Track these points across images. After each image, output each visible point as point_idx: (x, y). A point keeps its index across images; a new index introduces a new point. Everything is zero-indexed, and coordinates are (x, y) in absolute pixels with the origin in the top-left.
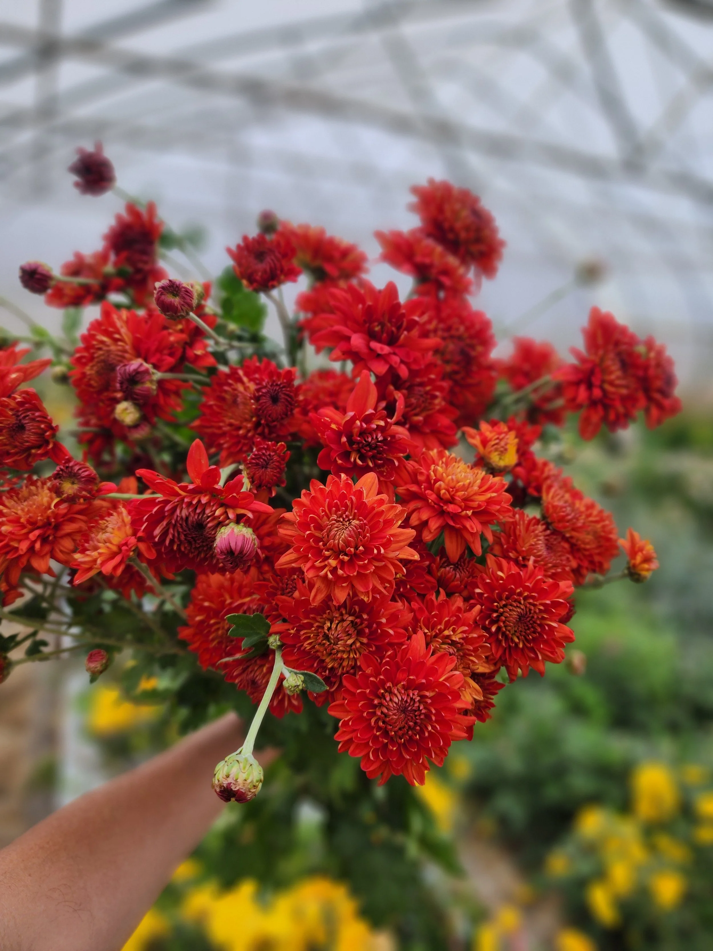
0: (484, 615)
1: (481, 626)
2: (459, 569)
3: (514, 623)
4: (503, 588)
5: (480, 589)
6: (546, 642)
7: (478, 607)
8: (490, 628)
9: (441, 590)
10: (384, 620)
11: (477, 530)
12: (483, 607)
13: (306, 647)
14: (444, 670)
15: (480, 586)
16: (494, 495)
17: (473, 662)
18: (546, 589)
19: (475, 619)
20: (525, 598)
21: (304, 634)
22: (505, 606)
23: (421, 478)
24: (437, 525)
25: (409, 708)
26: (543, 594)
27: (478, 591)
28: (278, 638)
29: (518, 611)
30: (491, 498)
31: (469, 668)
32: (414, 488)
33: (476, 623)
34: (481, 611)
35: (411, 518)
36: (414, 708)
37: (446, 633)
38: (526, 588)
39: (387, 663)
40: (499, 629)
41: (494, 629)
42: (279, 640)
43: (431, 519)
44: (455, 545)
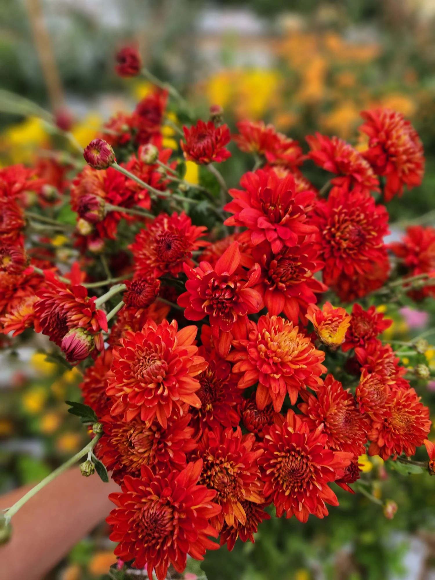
0: (265, 458)
1: (258, 466)
2: (261, 415)
3: (286, 473)
4: (288, 442)
5: (270, 436)
7: (262, 451)
8: (266, 471)
9: (239, 428)
10: (169, 444)
11: (279, 391)
12: (266, 452)
13: (113, 442)
14: (203, 500)
15: (271, 434)
16: (305, 367)
17: (242, 494)
18: (321, 455)
19: (256, 459)
20: (302, 457)
21: (114, 432)
22: (283, 457)
23: (251, 337)
24: (252, 377)
25: (160, 522)
26: (317, 458)
27: (268, 437)
28: (99, 427)
29: (292, 465)
30: (302, 368)
31: (237, 498)
32: (244, 343)
33: (256, 462)
34: (263, 454)
35: (235, 366)
36: (162, 524)
37: (225, 465)
38: (304, 449)
39: (157, 480)
40: (272, 473)
41: (268, 472)
42: (100, 428)
43: (247, 372)
44: (264, 396)
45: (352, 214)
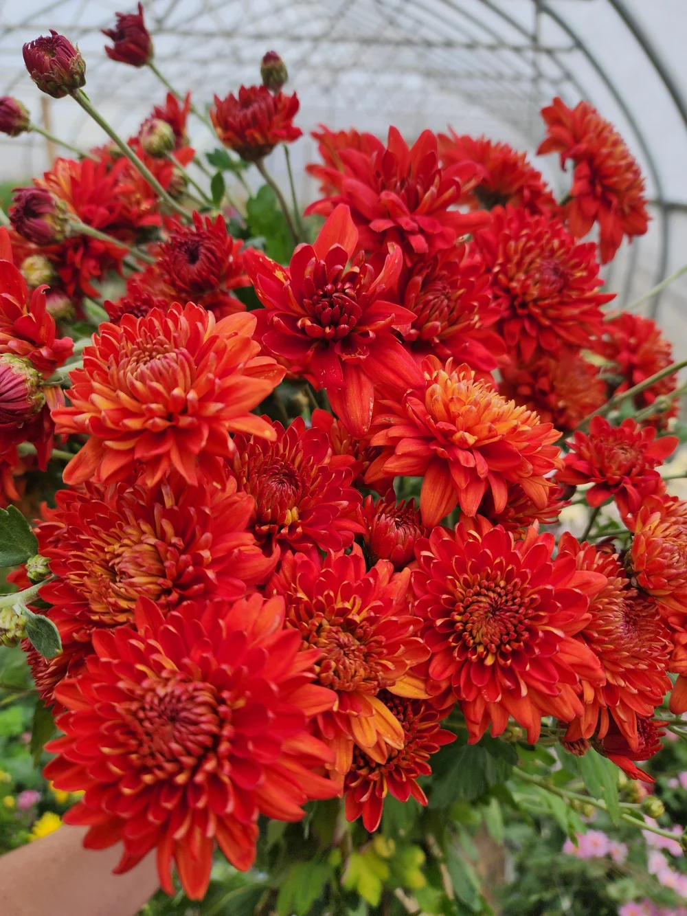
5: (430, 551)
6: (537, 663)
8: (433, 621)
12: (427, 580)
15: (432, 546)
17: (386, 668)
27: (426, 554)
29: (490, 598)
31: (375, 678)
37: (339, 605)
40: (449, 623)
41: (439, 623)
43: (404, 439)
44: (438, 494)
45: (539, 238)
